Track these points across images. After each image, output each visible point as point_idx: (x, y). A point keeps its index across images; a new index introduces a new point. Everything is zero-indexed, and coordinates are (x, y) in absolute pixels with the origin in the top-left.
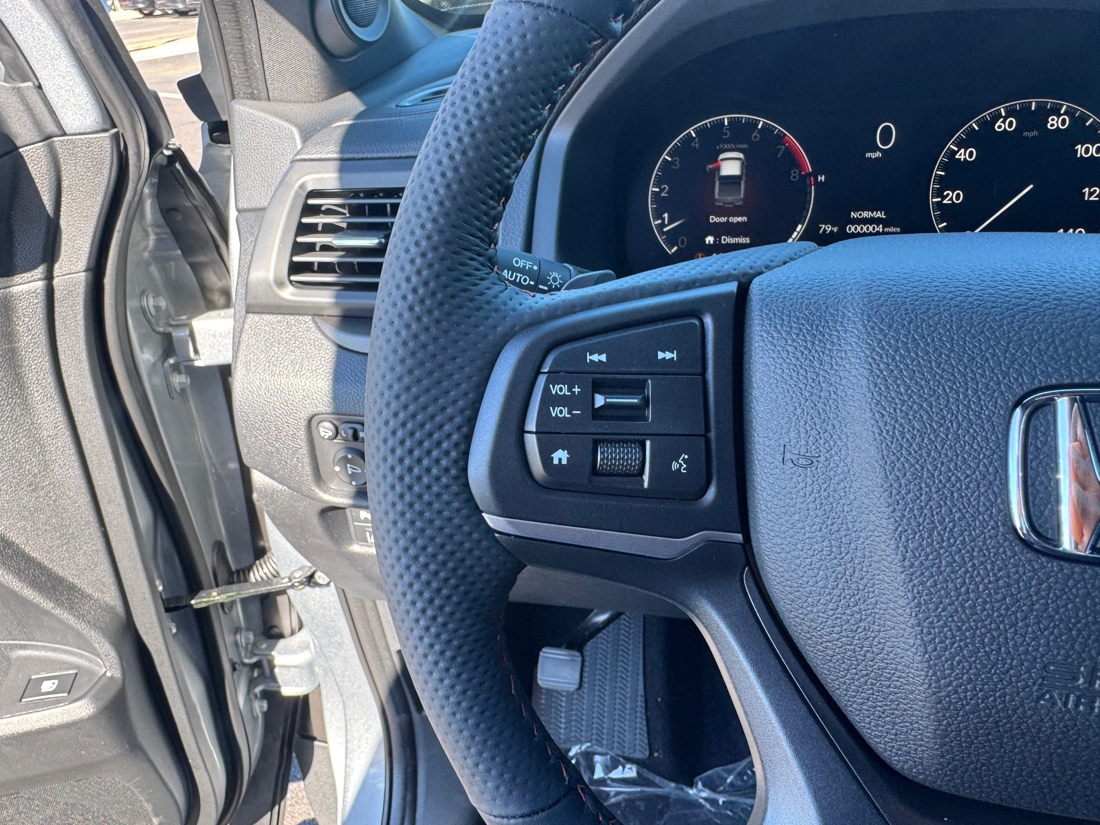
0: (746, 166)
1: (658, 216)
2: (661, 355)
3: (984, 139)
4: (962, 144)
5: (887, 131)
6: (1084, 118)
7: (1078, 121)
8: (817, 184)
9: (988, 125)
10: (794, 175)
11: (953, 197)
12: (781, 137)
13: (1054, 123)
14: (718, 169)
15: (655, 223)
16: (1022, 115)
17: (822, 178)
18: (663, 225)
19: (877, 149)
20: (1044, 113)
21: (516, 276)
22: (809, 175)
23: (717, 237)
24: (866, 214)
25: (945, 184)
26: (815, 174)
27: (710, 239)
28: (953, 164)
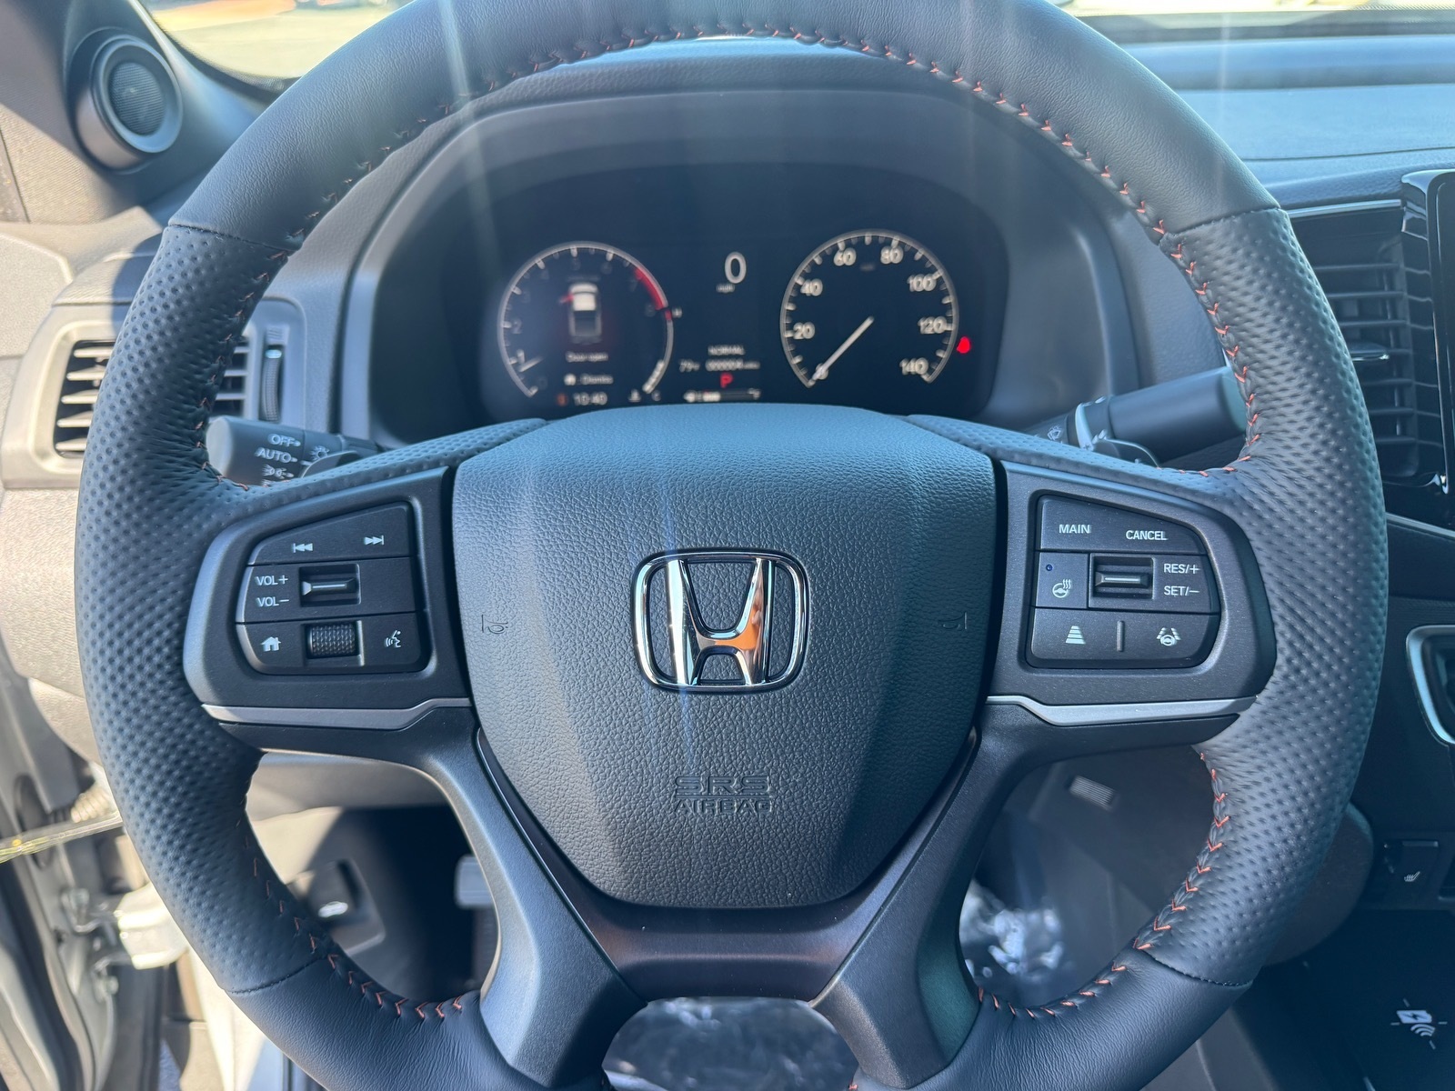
0: (600, 298)
1: (512, 354)
2: (368, 541)
3: (825, 271)
4: (808, 277)
5: (736, 264)
6: (914, 252)
7: (909, 255)
8: (675, 320)
9: (828, 258)
10: (650, 311)
11: (805, 331)
12: (632, 269)
13: (890, 256)
14: (570, 303)
15: (510, 362)
16: (858, 247)
17: (678, 313)
18: (516, 366)
19: (726, 281)
20: (878, 246)
21: (276, 455)
22: (663, 310)
23: (578, 375)
24: (725, 350)
25: (796, 318)
26: (671, 308)
27: (570, 380)
28: (800, 298)
